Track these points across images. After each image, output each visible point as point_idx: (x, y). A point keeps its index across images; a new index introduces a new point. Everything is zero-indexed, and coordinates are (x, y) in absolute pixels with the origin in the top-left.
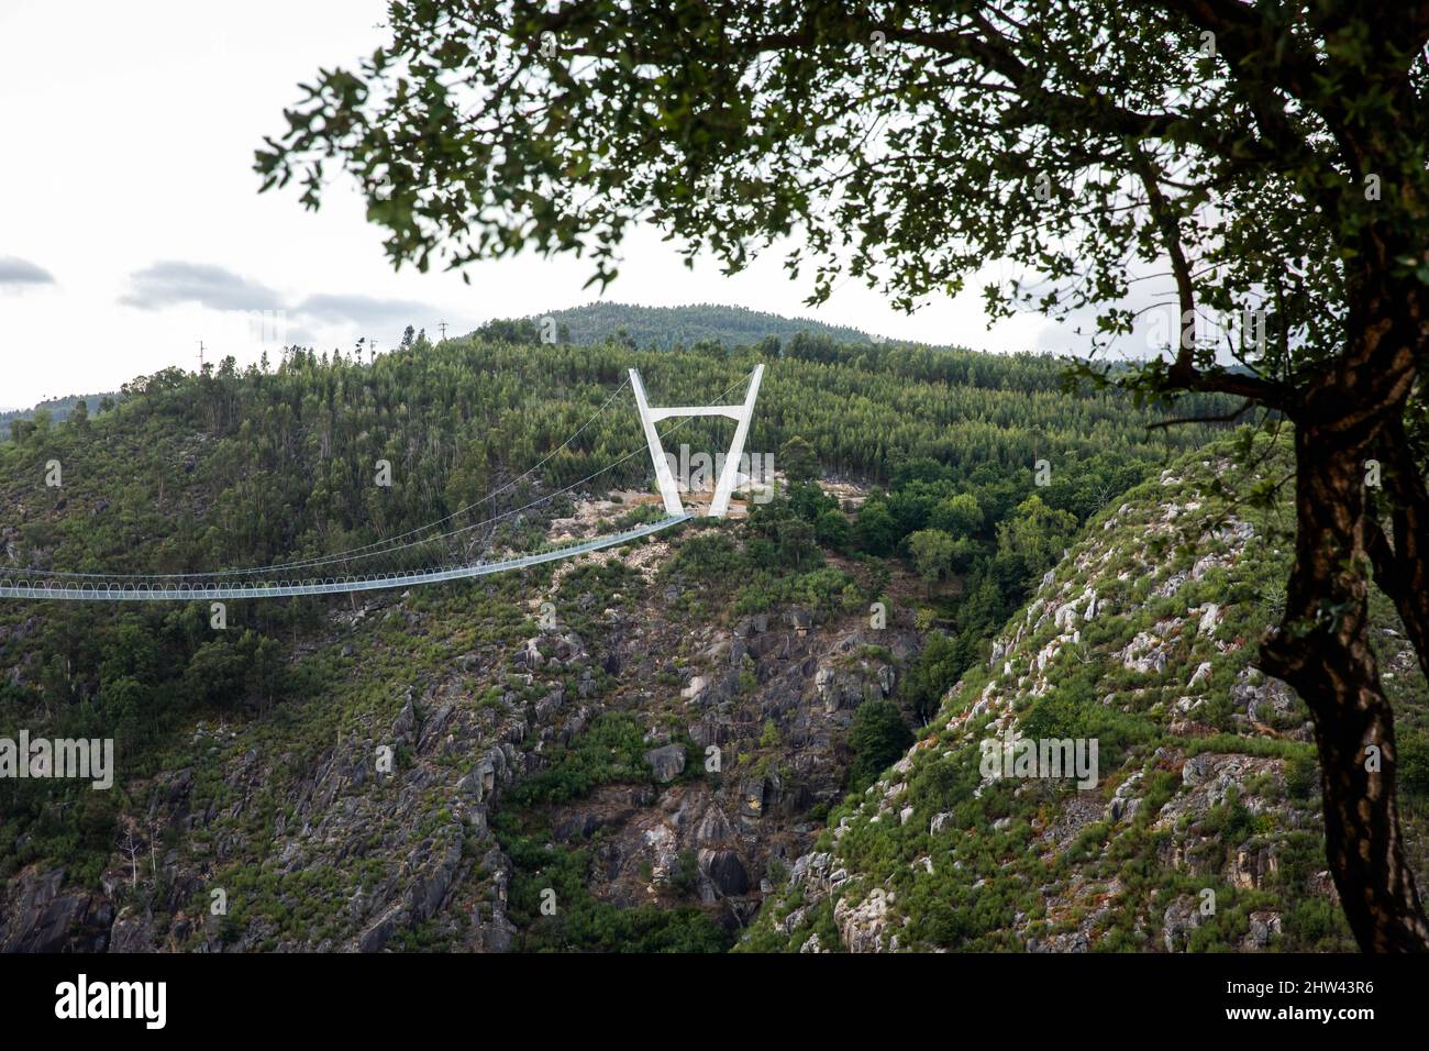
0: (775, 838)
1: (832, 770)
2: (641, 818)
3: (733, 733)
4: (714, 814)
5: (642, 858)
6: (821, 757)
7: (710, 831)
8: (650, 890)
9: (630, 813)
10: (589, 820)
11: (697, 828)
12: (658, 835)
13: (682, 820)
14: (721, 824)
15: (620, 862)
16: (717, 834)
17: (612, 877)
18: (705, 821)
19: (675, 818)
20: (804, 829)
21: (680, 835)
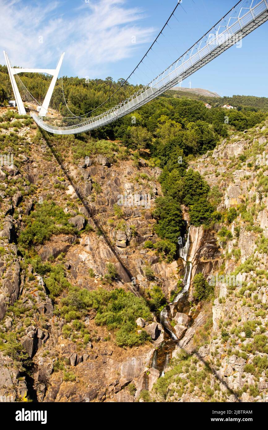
0: (133, 256)
1: (147, 226)
2: (74, 248)
3: (98, 210)
4: (103, 246)
5: (83, 267)
6: (141, 221)
7: (105, 254)
8: (96, 281)
9: (68, 246)
10: (54, 250)
11: (99, 253)
12: (84, 256)
13: (91, 249)
14: (109, 251)
15: (75, 269)
16: (109, 255)
17: (75, 277)
18: (101, 250)
19: (88, 248)
20: (144, 252)
21: (93, 256)
